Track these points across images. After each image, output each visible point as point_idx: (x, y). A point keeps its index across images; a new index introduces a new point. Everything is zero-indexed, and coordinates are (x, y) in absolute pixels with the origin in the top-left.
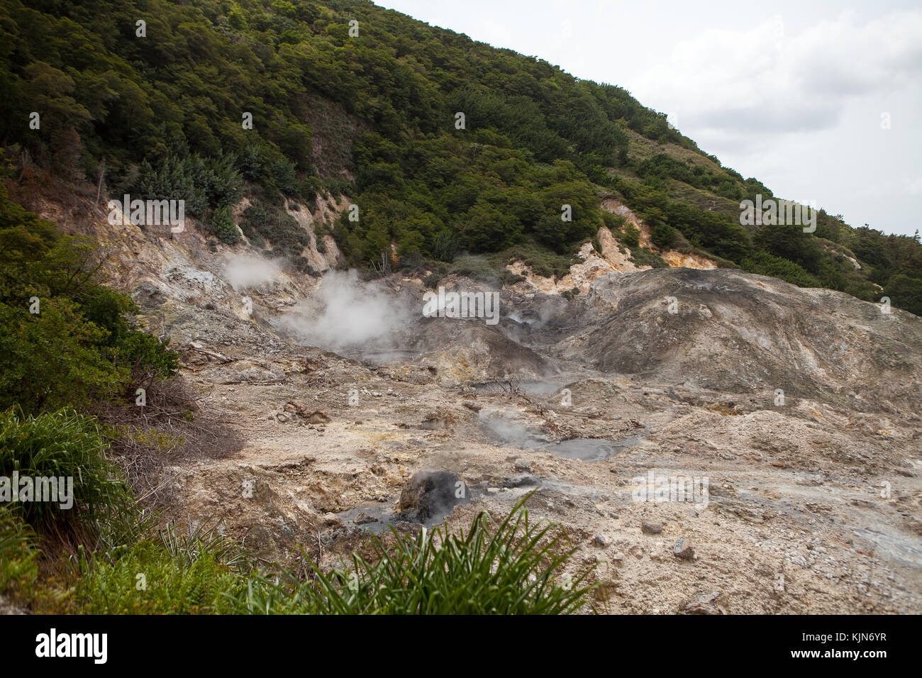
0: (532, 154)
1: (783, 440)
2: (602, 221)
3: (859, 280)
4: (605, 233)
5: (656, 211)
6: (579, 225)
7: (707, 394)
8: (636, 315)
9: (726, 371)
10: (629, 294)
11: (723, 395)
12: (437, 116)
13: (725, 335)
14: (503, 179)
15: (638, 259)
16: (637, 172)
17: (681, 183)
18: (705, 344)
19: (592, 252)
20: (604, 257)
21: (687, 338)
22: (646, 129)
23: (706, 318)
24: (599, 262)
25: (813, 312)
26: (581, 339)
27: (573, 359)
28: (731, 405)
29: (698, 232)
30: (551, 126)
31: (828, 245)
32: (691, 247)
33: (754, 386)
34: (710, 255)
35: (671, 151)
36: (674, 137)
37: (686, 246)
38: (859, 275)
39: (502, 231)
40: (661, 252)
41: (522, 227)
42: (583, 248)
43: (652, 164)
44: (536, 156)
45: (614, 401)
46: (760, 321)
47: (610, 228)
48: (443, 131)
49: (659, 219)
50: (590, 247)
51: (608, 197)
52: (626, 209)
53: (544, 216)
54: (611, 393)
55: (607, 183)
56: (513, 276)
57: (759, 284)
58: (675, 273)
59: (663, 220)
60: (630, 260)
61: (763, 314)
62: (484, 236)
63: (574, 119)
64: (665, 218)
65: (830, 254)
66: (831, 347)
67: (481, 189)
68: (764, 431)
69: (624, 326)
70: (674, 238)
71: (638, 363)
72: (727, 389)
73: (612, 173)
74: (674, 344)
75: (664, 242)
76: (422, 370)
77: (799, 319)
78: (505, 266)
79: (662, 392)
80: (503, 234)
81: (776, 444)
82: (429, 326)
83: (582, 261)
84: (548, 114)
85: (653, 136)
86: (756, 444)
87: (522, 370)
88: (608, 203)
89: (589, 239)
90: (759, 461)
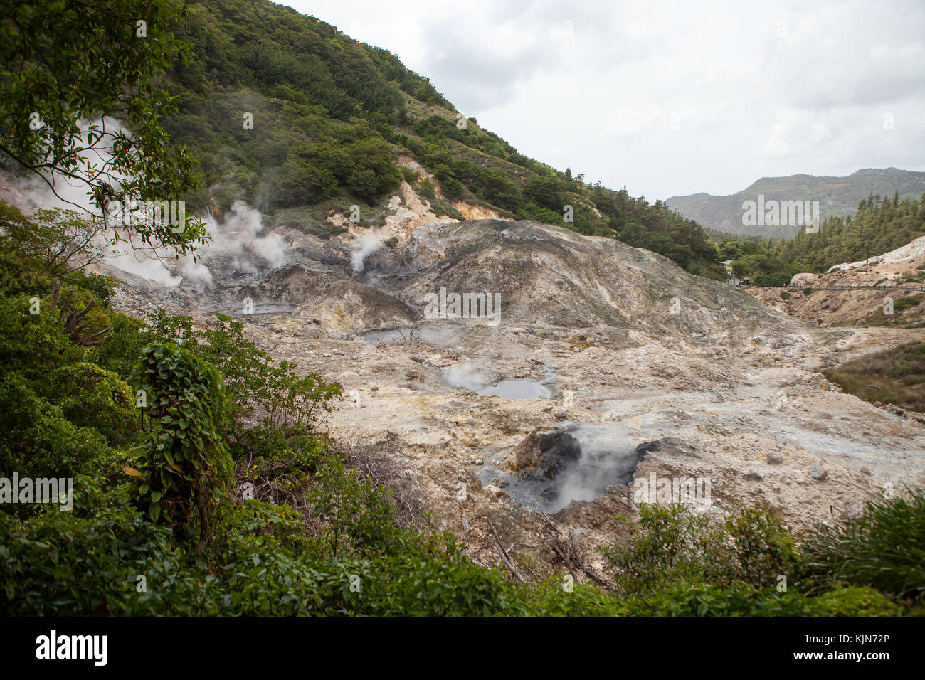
0: (327, 110)
2: (403, 176)
3: (602, 226)
4: (406, 186)
5: (446, 167)
6: (386, 179)
7: (558, 330)
8: (475, 264)
9: (566, 310)
10: (453, 243)
11: (572, 331)
12: (233, 69)
13: (559, 280)
14: (308, 135)
15: (438, 211)
16: (417, 131)
17: (456, 142)
18: (543, 287)
19: (400, 204)
20: (409, 208)
21: (527, 283)
22: (416, 91)
23: (539, 265)
24: (409, 214)
25: (601, 257)
26: (427, 285)
28: (583, 338)
29: (481, 186)
30: (339, 85)
31: (577, 198)
32: (476, 200)
33: (591, 321)
34: (492, 207)
35: (438, 111)
36: (439, 101)
37: (472, 198)
38: (601, 223)
39: (319, 184)
40: (451, 203)
41: (336, 181)
42: (391, 200)
43: (430, 125)
44: (330, 113)
45: (504, 343)
46: (569, 265)
47: (409, 181)
48: (241, 85)
49: (447, 174)
50: (397, 199)
51: (401, 154)
52: (417, 165)
53: (355, 171)
55: (396, 140)
56: (337, 228)
57: (557, 234)
58: (487, 224)
59: (450, 175)
60: (430, 211)
61: (570, 260)
63: (358, 79)
64: (452, 173)
65: (580, 206)
66: (617, 284)
67: (290, 145)
68: (657, 361)
69: (467, 273)
70: (462, 192)
72: (572, 325)
73: (397, 131)
74: (516, 288)
75: (453, 194)
76: (309, 323)
77: (594, 262)
78: (326, 218)
79: (525, 330)
80: (320, 187)
81: (670, 371)
82: (289, 279)
83: (394, 213)
84: (334, 73)
85: (422, 98)
86: (655, 373)
87: (395, 317)
88: (401, 159)
89: (396, 192)
90: (663, 386)
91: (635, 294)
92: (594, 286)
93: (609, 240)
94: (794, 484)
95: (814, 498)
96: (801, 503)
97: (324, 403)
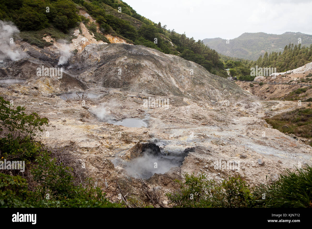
1: (202, 115)
2: (81, 20)
3: (174, 50)
4: (82, 25)
5: (102, 17)
6: (73, 21)
7: (151, 96)
8: (114, 64)
9: (156, 87)
10: (104, 54)
13: (153, 73)
15: (98, 38)
17: (107, 5)
18: (145, 76)
19: (79, 34)
20: (84, 36)
21: (138, 74)
23: (144, 66)
24: (84, 39)
25: (172, 64)
26: (91, 73)
27: (90, 81)
29: (118, 28)
31: (163, 36)
32: (116, 34)
33: (166, 93)
34: (124, 38)
37: (114, 33)
38: (173, 48)
39: (39, 21)
40: (104, 35)
41: (48, 20)
42: (75, 31)
45: (126, 101)
46: (158, 67)
47: (84, 23)
49: (103, 21)
50: (78, 31)
51: (80, 9)
52: (88, 15)
53: (57, 16)
54: (124, 98)
55: (78, 2)
56: (47, 43)
57: (153, 52)
58: (121, 46)
59: (104, 21)
60: (94, 38)
61: (158, 65)
62: (30, 22)
64: (106, 21)
65: (164, 40)
66: (179, 77)
68: (195, 112)
69: (110, 68)
70: (109, 29)
71: (121, 84)
72: (158, 94)
74: (133, 76)
75: (105, 31)
76: (32, 89)
77: (169, 66)
78: (42, 38)
79: (136, 96)
80: (39, 22)
81: (200, 117)
82: (22, 67)
83: (76, 37)
86: (194, 117)
87: (75, 87)
88: (81, 11)
89: (77, 28)
90: (197, 123)
91: (187, 82)
92: (169, 77)
93: (176, 56)
94: (251, 167)
95: (259, 173)
96: (253, 175)
97: (39, 127)
